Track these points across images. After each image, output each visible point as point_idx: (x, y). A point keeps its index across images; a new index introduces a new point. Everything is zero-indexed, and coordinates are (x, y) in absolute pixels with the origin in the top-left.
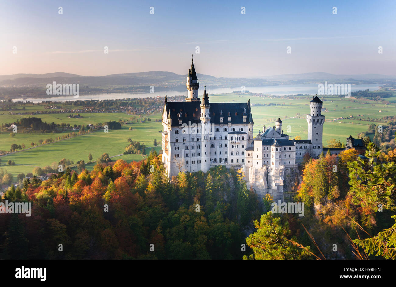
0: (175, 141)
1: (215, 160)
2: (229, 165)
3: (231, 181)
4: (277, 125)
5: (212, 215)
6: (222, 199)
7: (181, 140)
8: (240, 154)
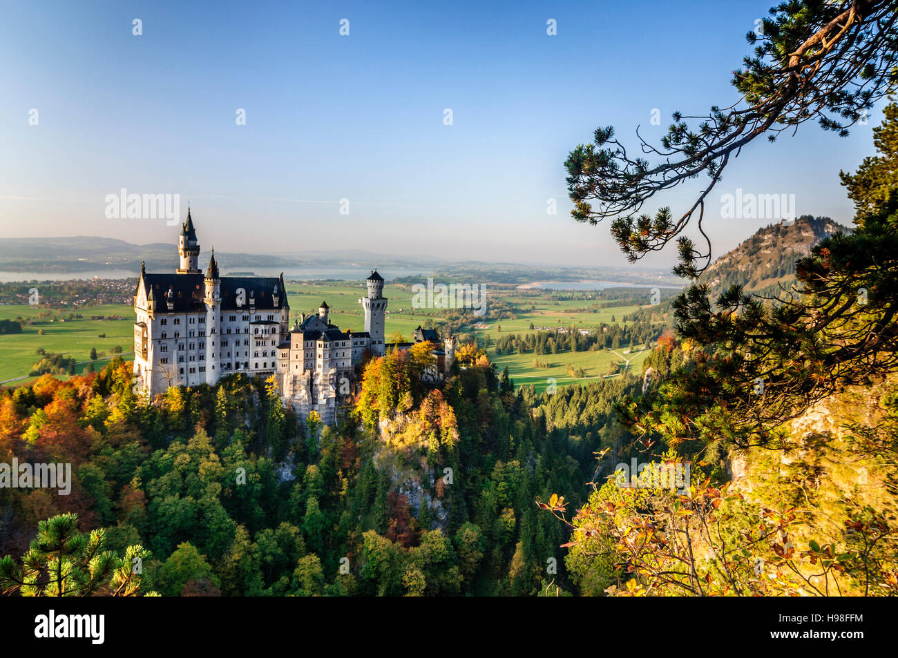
0: (160, 337)
1: (229, 365)
2: (252, 372)
3: (256, 396)
4: (321, 311)
5: (227, 449)
6: (242, 425)
7: (170, 335)
8: (269, 354)
